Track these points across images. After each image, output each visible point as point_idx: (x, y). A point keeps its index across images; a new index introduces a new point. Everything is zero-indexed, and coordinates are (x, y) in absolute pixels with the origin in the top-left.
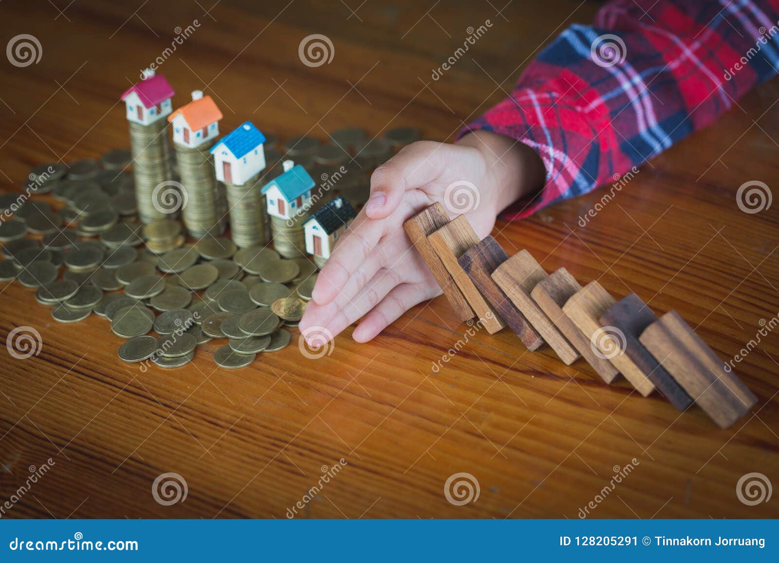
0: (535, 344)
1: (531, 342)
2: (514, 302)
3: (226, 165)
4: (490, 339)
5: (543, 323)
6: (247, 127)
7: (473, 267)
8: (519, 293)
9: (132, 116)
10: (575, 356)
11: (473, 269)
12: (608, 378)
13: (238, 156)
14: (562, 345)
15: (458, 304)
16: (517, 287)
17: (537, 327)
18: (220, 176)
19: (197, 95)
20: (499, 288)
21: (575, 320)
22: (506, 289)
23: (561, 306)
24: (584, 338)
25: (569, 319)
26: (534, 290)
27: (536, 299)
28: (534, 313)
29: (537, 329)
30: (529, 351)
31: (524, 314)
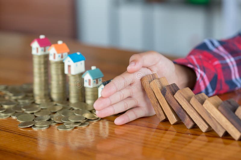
0: (191, 125)
1: (188, 124)
2: (183, 107)
3: (69, 66)
4: (172, 127)
5: (194, 114)
6: (78, 53)
7: (167, 93)
8: (185, 102)
9: (34, 52)
10: (207, 127)
11: (167, 94)
12: (221, 134)
13: (75, 61)
14: (201, 123)
15: (159, 113)
16: (185, 99)
17: (191, 116)
18: (66, 72)
19: (60, 42)
20: (177, 101)
21: (208, 109)
22: (179, 101)
23: (202, 105)
24: (211, 117)
25: (206, 110)
26: (191, 100)
27: (192, 104)
28: (191, 110)
29: (192, 118)
30: (187, 129)
31: (187, 112)
